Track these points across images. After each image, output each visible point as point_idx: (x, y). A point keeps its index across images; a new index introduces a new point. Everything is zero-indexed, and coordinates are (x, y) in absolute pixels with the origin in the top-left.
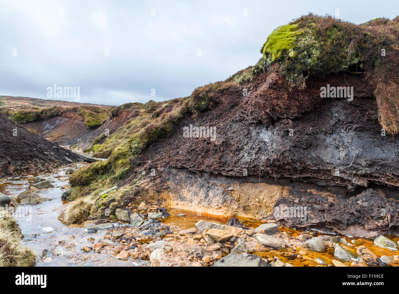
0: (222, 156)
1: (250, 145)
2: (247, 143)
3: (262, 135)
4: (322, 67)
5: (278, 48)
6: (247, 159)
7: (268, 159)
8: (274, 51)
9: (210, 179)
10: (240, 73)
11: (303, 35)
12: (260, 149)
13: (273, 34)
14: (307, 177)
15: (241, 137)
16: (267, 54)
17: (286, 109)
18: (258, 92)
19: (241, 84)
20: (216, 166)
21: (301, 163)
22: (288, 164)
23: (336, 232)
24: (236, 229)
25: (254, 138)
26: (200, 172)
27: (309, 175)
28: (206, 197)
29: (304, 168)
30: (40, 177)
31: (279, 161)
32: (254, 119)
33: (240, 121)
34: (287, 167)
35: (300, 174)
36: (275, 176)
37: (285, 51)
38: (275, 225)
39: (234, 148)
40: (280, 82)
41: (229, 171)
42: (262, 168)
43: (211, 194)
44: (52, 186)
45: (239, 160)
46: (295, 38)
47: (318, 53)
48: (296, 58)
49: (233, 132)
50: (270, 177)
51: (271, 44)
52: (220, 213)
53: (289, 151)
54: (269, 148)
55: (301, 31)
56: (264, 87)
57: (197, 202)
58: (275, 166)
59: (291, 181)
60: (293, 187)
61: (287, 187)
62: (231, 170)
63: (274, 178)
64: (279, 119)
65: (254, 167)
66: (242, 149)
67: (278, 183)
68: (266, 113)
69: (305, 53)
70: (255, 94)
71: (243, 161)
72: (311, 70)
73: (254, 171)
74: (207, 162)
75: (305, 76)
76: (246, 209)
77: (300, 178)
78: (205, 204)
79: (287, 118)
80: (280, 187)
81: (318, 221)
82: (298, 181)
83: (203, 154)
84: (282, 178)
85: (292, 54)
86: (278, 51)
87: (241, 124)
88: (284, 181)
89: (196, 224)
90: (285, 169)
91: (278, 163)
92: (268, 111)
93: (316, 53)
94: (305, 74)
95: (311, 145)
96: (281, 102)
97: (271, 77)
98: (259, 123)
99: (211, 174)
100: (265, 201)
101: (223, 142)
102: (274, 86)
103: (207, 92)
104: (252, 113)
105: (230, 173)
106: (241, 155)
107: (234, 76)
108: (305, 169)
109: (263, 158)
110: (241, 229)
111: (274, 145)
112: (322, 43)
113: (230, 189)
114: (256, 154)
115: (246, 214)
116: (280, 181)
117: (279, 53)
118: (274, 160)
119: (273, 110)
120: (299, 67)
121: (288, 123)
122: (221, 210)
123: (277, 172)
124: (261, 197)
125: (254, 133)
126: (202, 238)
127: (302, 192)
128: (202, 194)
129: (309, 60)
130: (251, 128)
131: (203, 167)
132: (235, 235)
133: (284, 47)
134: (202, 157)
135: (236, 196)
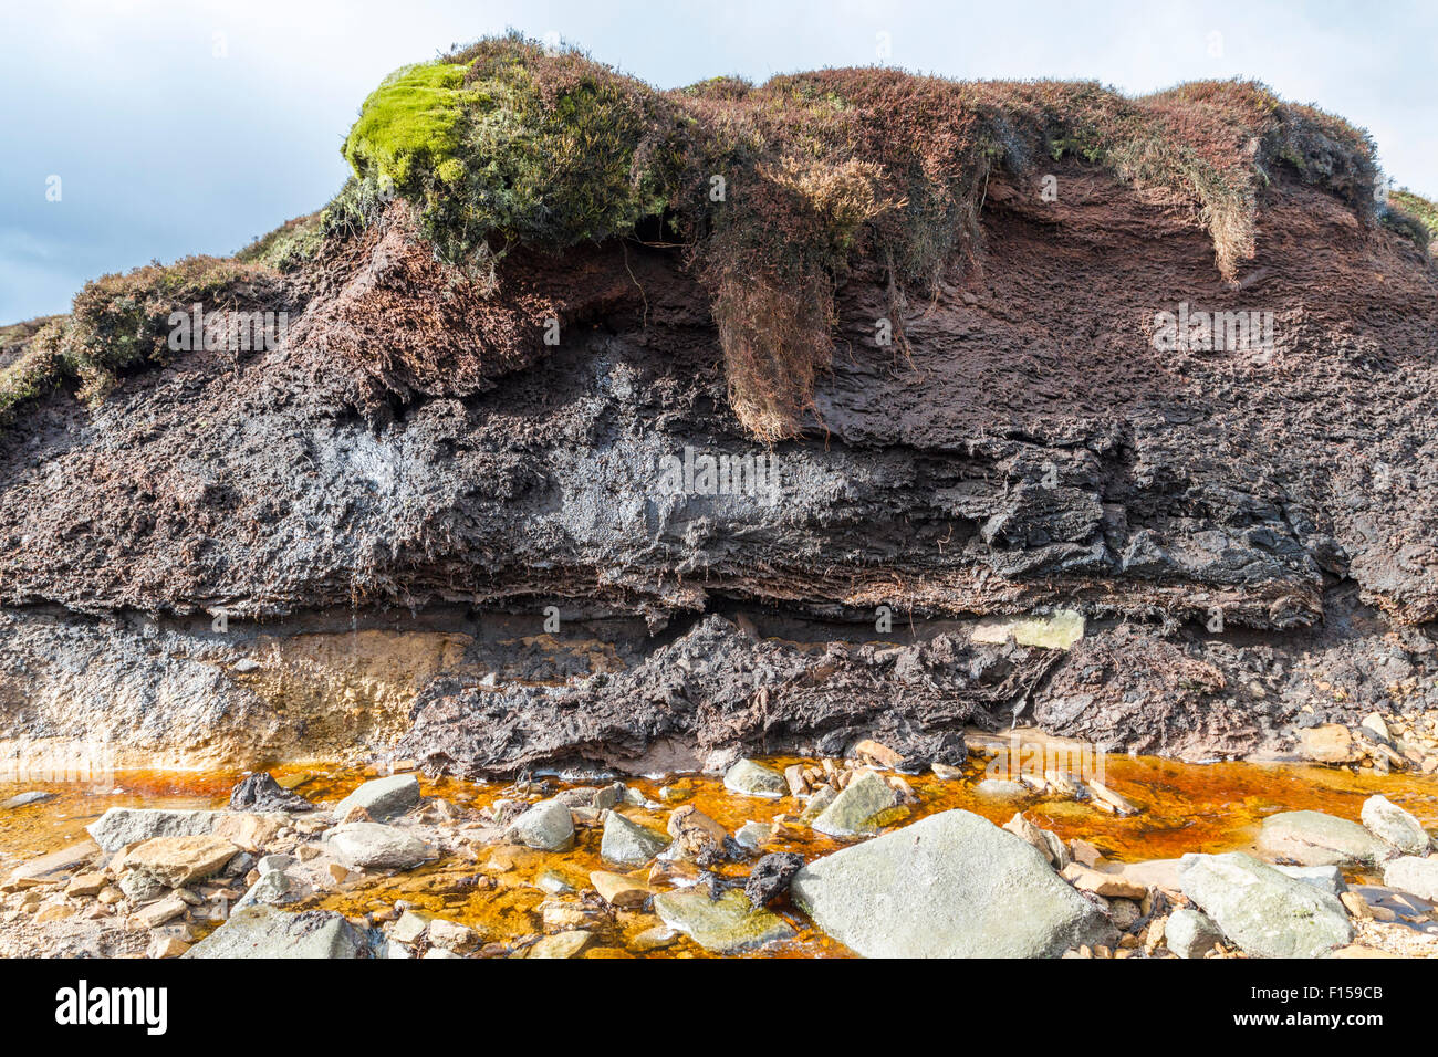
0: (206, 546)
1: (313, 496)
2: (305, 487)
3: (357, 458)
4: (548, 220)
5: (397, 144)
6: (304, 548)
7: (381, 545)
8: (384, 153)
9: (159, 636)
10: (287, 229)
11: (487, 105)
12: (350, 509)
13: (383, 91)
14: (519, 597)
15: (282, 468)
16: (361, 163)
17: (439, 364)
18: (343, 301)
19: (287, 266)
20: (181, 583)
21: (497, 550)
22: (454, 556)
23: (615, 770)
24: (262, 821)
25: (329, 471)
26: (116, 612)
27: (525, 590)
28: (144, 710)
29: (508, 566)
31: (419, 547)
32: (327, 400)
33: (278, 408)
34: (451, 567)
35: (499, 587)
36: (410, 601)
37: (421, 158)
38: (410, 779)
39: (250, 512)
40: (415, 266)
41: (234, 600)
42: (362, 579)
43: (165, 694)
45: (272, 556)
46: (458, 112)
47: (537, 171)
48: (462, 183)
49: (251, 452)
50: (393, 606)
51: (374, 126)
52: (206, 763)
53: (456, 509)
54: (386, 504)
55: (480, 90)
56: (361, 283)
57: (107, 735)
58: (409, 567)
59: (471, 614)
60: (478, 636)
61: (455, 638)
62: (243, 597)
63: (407, 609)
64: (419, 400)
65: (333, 575)
66: (285, 512)
67: (424, 627)
68: (372, 378)
69: (493, 167)
71: (289, 557)
72: (515, 228)
73: (333, 591)
74: (144, 570)
75: (495, 248)
76: (308, 733)
77: (496, 602)
78: (142, 735)
79: (449, 395)
80: (433, 640)
81: (556, 744)
82: (491, 608)
84: (437, 604)
85: (448, 170)
86: (397, 155)
87: (279, 419)
88: (446, 616)
89: (93, 827)
90: (443, 576)
91: (418, 557)
92: (376, 369)
93: (530, 172)
94: (495, 240)
95: (529, 487)
96: (421, 340)
97: (388, 249)
98: (348, 416)
99: (166, 616)
100: (378, 695)
101: (209, 491)
102: (396, 280)
103: (141, 296)
104: (319, 378)
105: (242, 605)
106: (282, 534)
108: (514, 571)
109: (366, 542)
110: (280, 817)
111: (403, 493)
113: (244, 665)
114: (339, 528)
115: (311, 750)
116: (430, 617)
117: (404, 163)
118: (403, 547)
119: (396, 366)
120: (473, 214)
121: (450, 414)
122: (210, 750)
123: (416, 589)
124: (366, 683)
125: (328, 453)
126: (108, 882)
127: (507, 649)
128: (129, 698)
129: (508, 195)
130: (319, 434)
131: (128, 594)
132: (248, 845)
133: (418, 142)
134: (125, 553)
135: (267, 690)
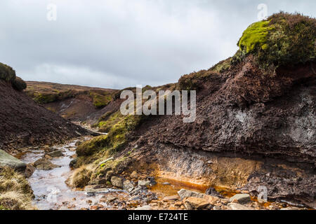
0: (203, 134)
1: (227, 124)
2: (225, 122)
3: (237, 116)
4: (291, 57)
5: (251, 42)
6: (224, 136)
7: (243, 138)
8: (249, 44)
9: (192, 153)
10: (221, 63)
11: (274, 30)
12: (235, 128)
13: (248, 30)
14: (276, 154)
15: (220, 117)
16: (242, 47)
17: (259, 94)
18: (235, 79)
19: (221, 72)
20: (197, 142)
21: (272, 141)
22: (261, 142)
24: (213, 198)
25: (230, 119)
26: (184, 147)
27: (279, 152)
28: (188, 169)
29: (275, 146)
30: (54, 147)
31: (252, 138)
32: (231, 102)
33: (219, 104)
34: (260, 144)
35: (272, 151)
36: (248, 152)
37: (257, 44)
38: (248, 195)
39: (213, 127)
40: (254, 70)
41: (208, 147)
42: (237, 145)
43: (192, 166)
44: (63, 155)
45: (217, 137)
46: (267, 32)
47: (288, 45)
48: (268, 50)
49: (213, 113)
50: (244, 153)
51: (246, 38)
52: (200, 183)
53: (262, 130)
54: (244, 127)
55: (273, 26)
56: (241, 74)
57: (180, 173)
58: (249, 143)
59: (264, 157)
60: (265, 163)
61: (259, 162)
62: (210, 146)
64: (253, 103)
65: (231, 143)
66: (220, 128)
67: (251, 159)
68: (242, 97)
69: (276, 45)
70: (232, 80)
71: (221, 138)
72: (281, 60)
73: (230, 147)
74: (190, 138)
75: (275, 65)
76: (223, 180)
77: (271, 154)
78: (188, 174)
79: (260, 102)
80: (254, 162)
81: (287, 194)
82: (270, 156)
83: (186, 132)
84: (255, 153)
85: (264, 47)
86: (252, 44)
87: (219, 106)
88: (257, 156)
89: (178, 192)
90: (257, 146)
91: (252, 141)
92: (243, 95)
93: (285, 45)
94: (276, 63)
95: (281, 126)
96: (254, 88)
97: (247, 67)
98: (235, 106)
99: (194, 149)
100: (239, 174)
101: (204, 121)
102: (249, 74)
103: (191, 79)
104: (229, 97)
105: (210, 148)
106: (219, 133)
107: (216, 65)
108: (276, 147)
109: (239, 136)
110: (217, 198)
111: (248, 125)
112: (291, 37)
113: (209, 162)
114: (232, 132)
115: (223, 184)
116: (254, 156)
117: (253, 46)
118: (248, 138)
119: (248, 95)
120: (270, 57)
121: (261, 106)
122: (201, 180)
123: (250, 149)
124: (237, 170)
125: (231, 115)
126: (182, 204)
127: (273, 167)
128: (185, 166)
129: (280, 52)
130: (228, 110)
131: (186, 143)
132: (211, 203)
133: (256, 41)
134: (186, 134)
135: (214, 169)
